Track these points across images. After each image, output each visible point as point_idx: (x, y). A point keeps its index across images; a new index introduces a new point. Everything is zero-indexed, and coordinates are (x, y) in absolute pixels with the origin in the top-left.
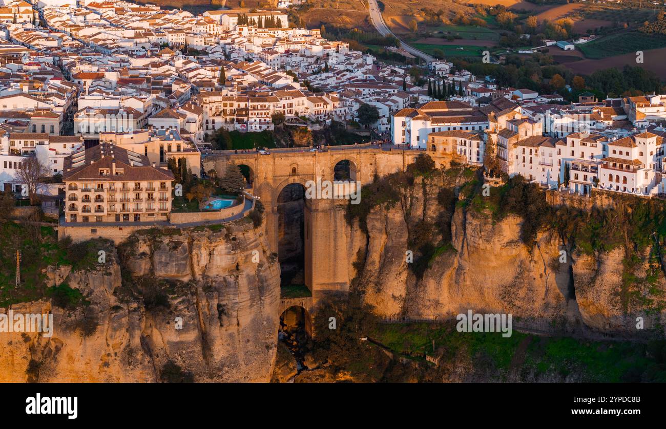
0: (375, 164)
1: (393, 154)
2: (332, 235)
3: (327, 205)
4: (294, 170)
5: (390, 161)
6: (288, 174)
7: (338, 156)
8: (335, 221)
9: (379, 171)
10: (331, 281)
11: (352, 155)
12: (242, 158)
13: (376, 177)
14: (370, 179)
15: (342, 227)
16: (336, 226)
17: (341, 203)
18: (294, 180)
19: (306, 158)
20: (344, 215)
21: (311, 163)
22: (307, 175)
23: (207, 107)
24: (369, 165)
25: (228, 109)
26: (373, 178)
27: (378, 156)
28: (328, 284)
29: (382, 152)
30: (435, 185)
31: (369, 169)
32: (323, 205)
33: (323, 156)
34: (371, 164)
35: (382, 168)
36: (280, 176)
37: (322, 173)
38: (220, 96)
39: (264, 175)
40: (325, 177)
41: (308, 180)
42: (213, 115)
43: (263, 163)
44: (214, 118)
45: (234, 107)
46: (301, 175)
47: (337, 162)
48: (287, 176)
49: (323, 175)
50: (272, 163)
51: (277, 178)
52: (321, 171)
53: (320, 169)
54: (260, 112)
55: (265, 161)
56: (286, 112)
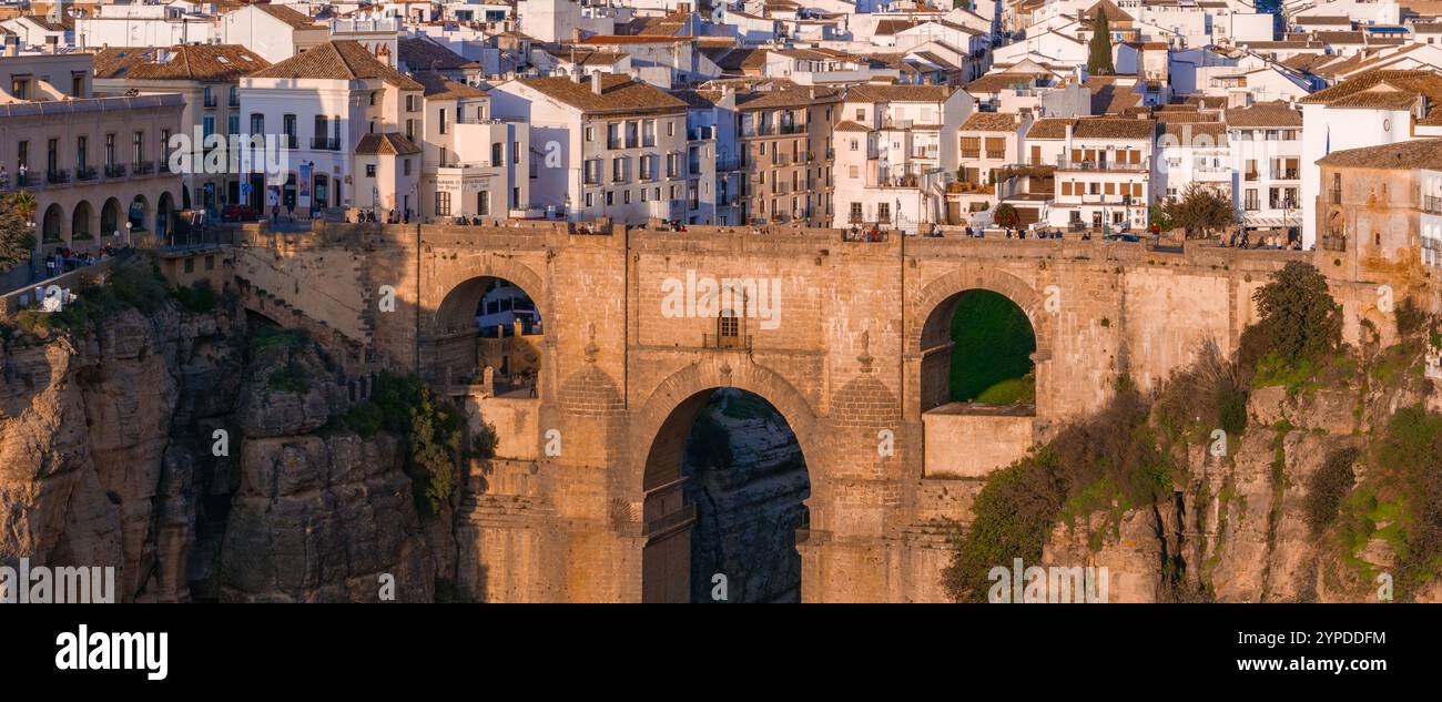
0: (1119, 321)
1: (1193, 269)
3: (876, 516)
4: (728, 325)
5: (1182, 304)
6: (699, 341)
7: (943, 268)
9: (1137, 357)
11: (1015, 269)
12: (487, 247)
13: (1124, 384)
14: (1097, 398)
17: (950, 513)
18: (727, 371)
19: (785, 264)
20: (946, 572)
21: (812, 291)
22: (791, 353)
23: (854, 145)
24: (1095, 330)
25: (984, 165)
26: (1112, 393)
27: (1136, 278)
29: (1147, 256)
30: (1318, 431)
31: (1097, 347)
32: (856, 514)
33: (864, 259)
34: (1105, 322)
35: (1147, 345)
36: (663, 348)
37: (860, 351)
38: (940, 99)
39: (583, 336)
40: (877, 371)
41: (793, 378)
42: (884, 181)
43: (579, 274)
44: (889, 196)
45: (1010, 159)
46: (762, 351)
47: (939, 296)
48: (695, 350)
49: (867, 361)
50: (621, 279)
51: (644, 355)
52: (853, 337)
53: (851, 328)
54: (1102, 179)
55: (588, 266)
56: (1264, 197)
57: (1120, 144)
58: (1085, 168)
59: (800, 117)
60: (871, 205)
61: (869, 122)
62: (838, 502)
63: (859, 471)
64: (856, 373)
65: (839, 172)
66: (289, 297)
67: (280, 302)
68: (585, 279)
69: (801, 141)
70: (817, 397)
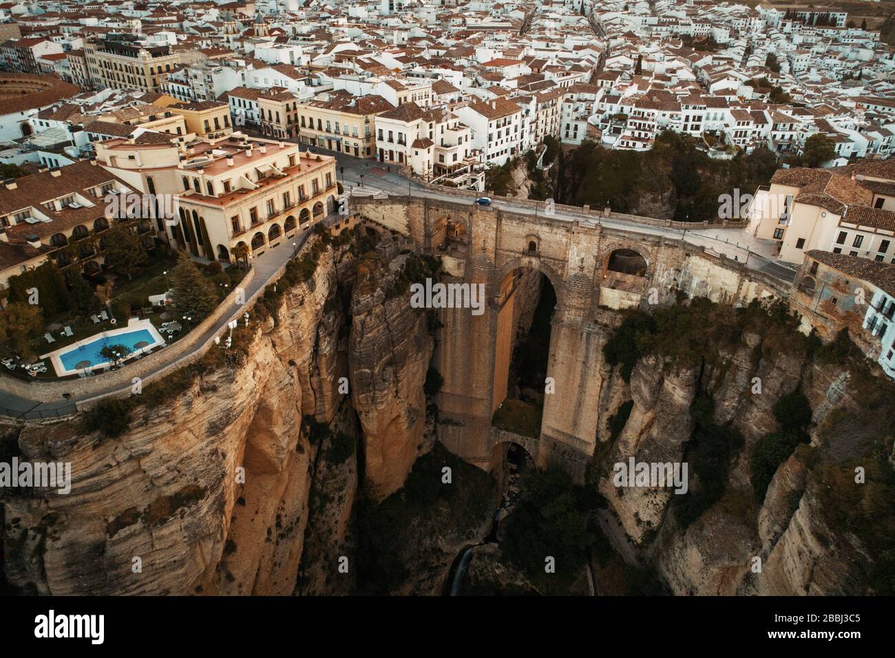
0: (684, 272)
1: (722, 265)
2: (579, 366)
3: (579, 319)
4: (532, 246)
5: (714, 276)
6: (521, 250)
7: (616, 240)
8: (587, 349)
9: (689, 286)
10: (568, 431)
11: (644, 244)
12: (449, 208)
13: (681, 295)
14: (669, 298)
15: (596, 361)
16: (587, 357)
17: (605, 322)
18: (530, 263)
19: (555, 230)
20: (603, 346)
21: (564, 240)
22: (554, 259)
24: (672, 271)
26: (675, 296)
28: (563, 433)
31: (672, 278)
32: (572, 317)
33: (586, 233)
34: (677, 270)
35: (694, 284)
36: (508, 251)
37: (580, 264)
39: (481, 243)
40: (585, 271)
41: (555, 268)
43: (480, 222)
46: (544, 257)
47: (612, 248)
48: (519, 253)
49: (582, 268)
50: (495, 226)
51: (502, 252)
52: (578, 258)
53: (577, 255)
55: (484, 220)
58: (637, 118)
59: (555, 101)
62: (566, 312)
63: (575, 304)
64: (577, 271)
66: (380, 221)
67: (378, 223)
68: (482, 225)
69: (555, 108)
70: (562, 274)
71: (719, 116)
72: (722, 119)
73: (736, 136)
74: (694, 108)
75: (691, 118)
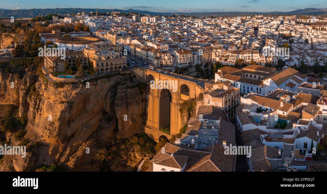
2: (177, 115)
8: (177, 110)
12: (151, 72)
15: (179, 113)
38: (221, 50)
42: (216, 56)
44: (216, 57)
45: (227, 55)
54: (233, 57)
56: (247, 59)
57: (235, 54)
58: (232, 56)
59: (208, 51)
60: (215, 58)
61: (215, 51)
65: (213, 55)
67: (136, 74)
69: (208, 54)
71: (256, 56)
72: (257, 57)
73: (261, 61)
74: (248, 54)
75: (247, 57)
